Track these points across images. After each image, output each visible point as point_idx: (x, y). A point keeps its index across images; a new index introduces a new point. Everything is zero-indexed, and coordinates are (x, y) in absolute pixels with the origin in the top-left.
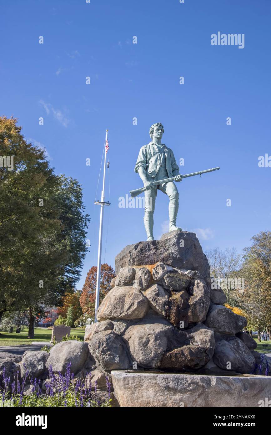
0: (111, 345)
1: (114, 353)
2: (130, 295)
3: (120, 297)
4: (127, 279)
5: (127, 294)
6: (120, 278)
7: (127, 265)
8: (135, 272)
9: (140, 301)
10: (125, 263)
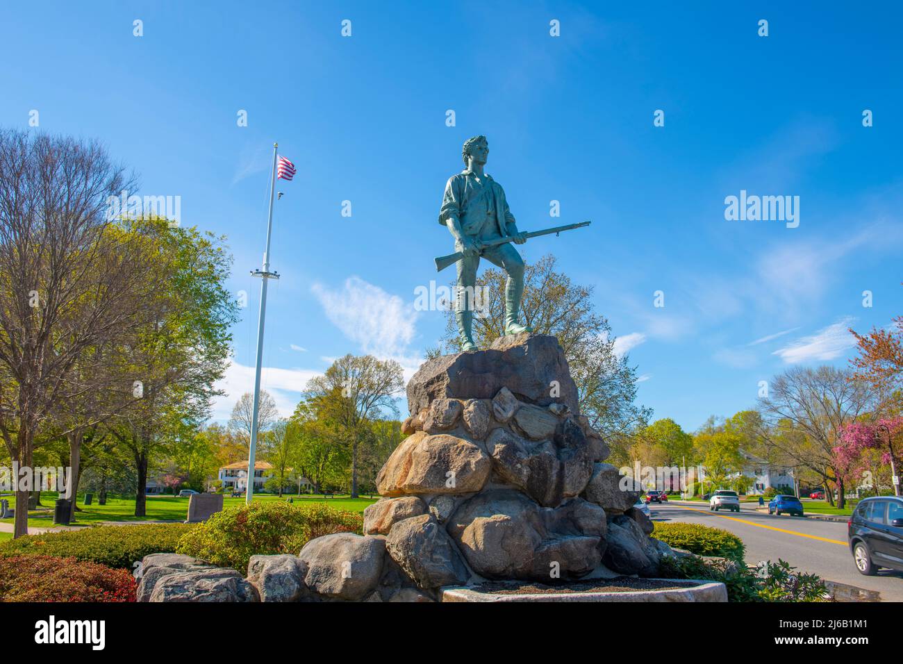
0: (434, 543)
1: (442, 557)
2: (458, 450)
3: (440, 453)
4: (448, 421)
5: (452, 448)
6: (434, 418)
7: (443, 394)
8: (462, 407)
9: (479, 461)
10: (439, 390)
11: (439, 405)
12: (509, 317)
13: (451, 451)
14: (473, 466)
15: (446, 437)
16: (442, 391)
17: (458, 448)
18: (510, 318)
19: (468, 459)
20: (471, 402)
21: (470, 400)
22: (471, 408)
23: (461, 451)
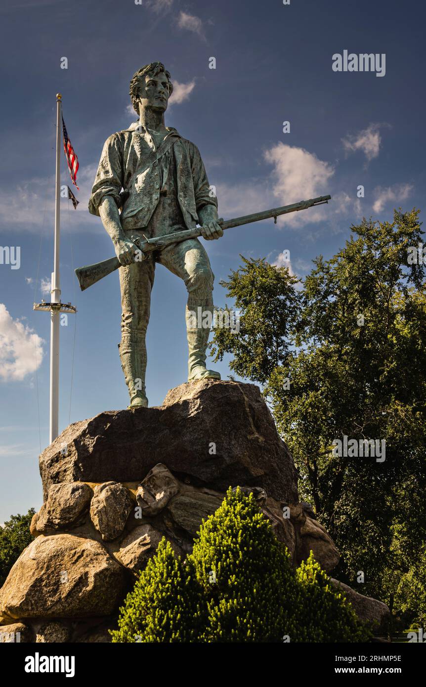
2: (75, 557)
3: (50, 560)
4: (68, 516)
5: (67, 554)
6: (49, 512)
7: (69, 476)
8: (91, 493)
9: (102, 572)
10: (65, 471)
11: (58, 491)
12: (191, 356)
13: (66, 558)
14: (91, 579)
15: (63, 539)
16: (68, 473)
17: (75, 553)
18: (193, 357)
19: (87, 569)
20: (105, 487)
21: (104, 484)
22: (103, 495)
23: (79, 557)
